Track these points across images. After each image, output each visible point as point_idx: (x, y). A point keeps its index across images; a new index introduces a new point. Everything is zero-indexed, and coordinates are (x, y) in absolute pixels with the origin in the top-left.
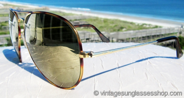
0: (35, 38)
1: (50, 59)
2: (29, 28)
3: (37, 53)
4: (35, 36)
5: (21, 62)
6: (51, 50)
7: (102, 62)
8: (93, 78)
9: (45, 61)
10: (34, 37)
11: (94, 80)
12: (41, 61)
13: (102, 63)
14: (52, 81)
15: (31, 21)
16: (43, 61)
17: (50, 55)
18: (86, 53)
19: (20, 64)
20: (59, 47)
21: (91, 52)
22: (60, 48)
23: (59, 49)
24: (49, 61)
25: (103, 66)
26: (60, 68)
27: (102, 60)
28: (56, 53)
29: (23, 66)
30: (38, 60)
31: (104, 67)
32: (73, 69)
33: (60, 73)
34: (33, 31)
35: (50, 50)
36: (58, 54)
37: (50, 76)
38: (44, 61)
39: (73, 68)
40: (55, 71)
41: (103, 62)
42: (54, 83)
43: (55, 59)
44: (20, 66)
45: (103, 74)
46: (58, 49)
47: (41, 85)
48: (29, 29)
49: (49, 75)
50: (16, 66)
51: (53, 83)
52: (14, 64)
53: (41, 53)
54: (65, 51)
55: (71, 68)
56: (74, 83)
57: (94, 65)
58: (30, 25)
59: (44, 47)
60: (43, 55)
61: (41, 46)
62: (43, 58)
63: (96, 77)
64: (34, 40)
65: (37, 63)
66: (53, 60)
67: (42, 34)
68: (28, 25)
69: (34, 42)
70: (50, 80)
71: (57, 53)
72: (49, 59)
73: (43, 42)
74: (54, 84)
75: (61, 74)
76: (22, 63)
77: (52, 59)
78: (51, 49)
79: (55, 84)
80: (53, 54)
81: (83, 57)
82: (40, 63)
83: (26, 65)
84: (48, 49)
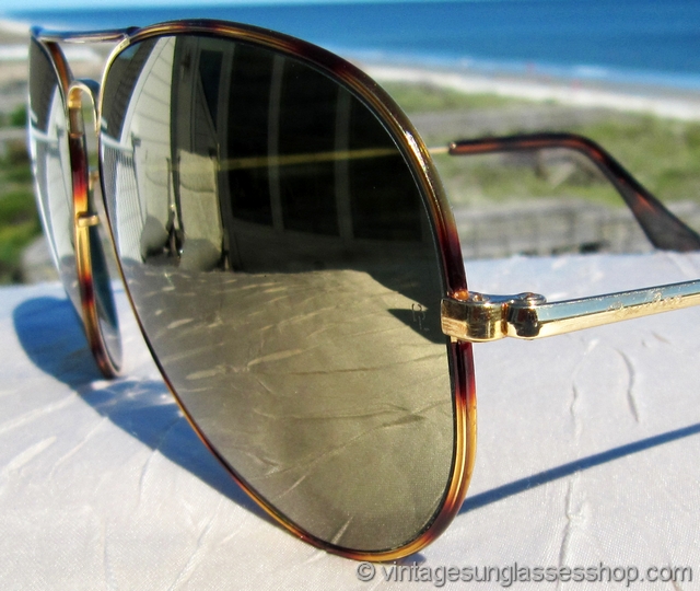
0: (171, 228)
1: (267, 358)
2: (131, 163)
3: (187, 321)
4: (171, 214)
5: (107, 375)
6: (277, 294)
7: (631, 372)
8: (561, 485)
9: (236, 370)
10: (164, 221)
11: (567, 500)
12: (212, 373)
13: (631, 382)
14: (277, 505)
15: (142, 115)
16: (221, 369)
17: (267, 334)
18: (487, 305)
19: (100, 385)
20: (327, 276)
21: (527, 295)
22: (334, 283)
23: (329, 288)
24: (260, 369)
25: (637, 402)
26: (328, 419)
27: (634, 361)
28: (304, 318)
29: (113, 402)
30: (191, 365)
31: (641, 412)
32: (414, 424)
33: (331, 447)
34: (157, 183)
35: (269, 297)
36: (317, 321)
37: (264, 470)
38: (229, 370)
39: (417, 418)
40: (300, 434)
41: (639, 377)
42: (294, 517)
43: (297, 356)
44: (93, 398)
45: (630, 458)
46: (321, 289)
47: (207, 528)
48: (131, 171)
49: (258, 461)
50: (70, 398)
51: (282, 516)
52: (62, 387)
53: (211, 320)
54: (367, 300)
55: (404, 414)
56: (419, 517)
57: (575, 396)
58: (136, 142)
59: (229, 278)
60: (220, 334)
61: (214, 273)
62: (220, 351)
63: (577, 478)
64: (168, 244)
65: (188, 384)
66: (284, 362)
67: (214, 197)
68: (124, 143)
69: (170, 254)
70: (269, 497)
71: (311, 315)
72: (261, 354)
73: (224, 253)
74: (288, 521)
75: (333, 459)
76: (116, 382)
77: (276, 356)
78: (275, 287)
79: (295, 525)
80: (283, 323)
81: (465, 337)
82: (201, 382)
83: (130, 395)
84: (253, 290)
